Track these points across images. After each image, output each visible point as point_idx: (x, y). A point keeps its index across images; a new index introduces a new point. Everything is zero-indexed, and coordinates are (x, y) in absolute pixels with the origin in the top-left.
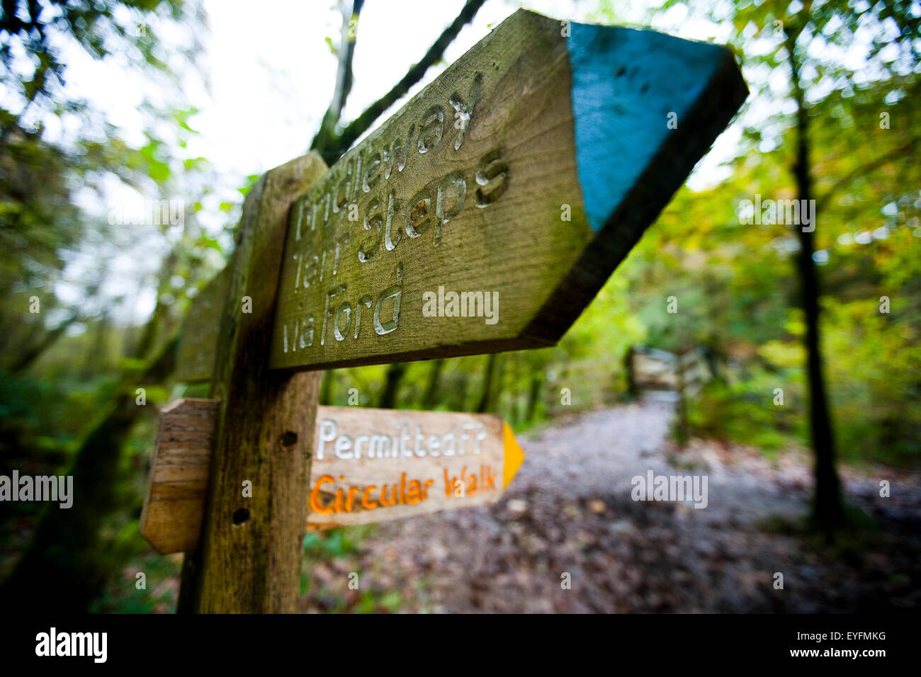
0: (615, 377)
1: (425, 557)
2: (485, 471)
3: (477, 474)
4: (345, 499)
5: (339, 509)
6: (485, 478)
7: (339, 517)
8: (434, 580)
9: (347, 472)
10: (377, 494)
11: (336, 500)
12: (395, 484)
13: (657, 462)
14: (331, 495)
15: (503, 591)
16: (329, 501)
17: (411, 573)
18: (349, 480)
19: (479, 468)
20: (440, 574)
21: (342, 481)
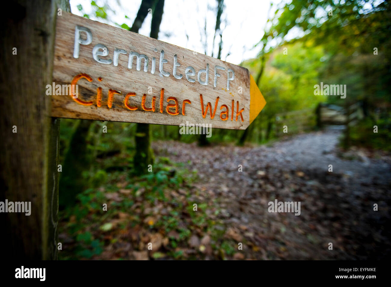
0: (310, 118)
1: (219, 191)
2: (235, 105)
3: (229, 105)
4: (105, 98)
5: (100, 105)
6: (235, 109)
7: (100, 111)
8: (222, 199)
9: (105, 76)
10: (138, 101)
11: (96, 96)
12: (154, 95)
13: (331, 157)
14: (90, 91)
15: (254, 206)
16: (89, 96)
17: (212, 196)
18: (108, 83)
19: (230, 101)
20: (225, 197)
21: (101, 82)
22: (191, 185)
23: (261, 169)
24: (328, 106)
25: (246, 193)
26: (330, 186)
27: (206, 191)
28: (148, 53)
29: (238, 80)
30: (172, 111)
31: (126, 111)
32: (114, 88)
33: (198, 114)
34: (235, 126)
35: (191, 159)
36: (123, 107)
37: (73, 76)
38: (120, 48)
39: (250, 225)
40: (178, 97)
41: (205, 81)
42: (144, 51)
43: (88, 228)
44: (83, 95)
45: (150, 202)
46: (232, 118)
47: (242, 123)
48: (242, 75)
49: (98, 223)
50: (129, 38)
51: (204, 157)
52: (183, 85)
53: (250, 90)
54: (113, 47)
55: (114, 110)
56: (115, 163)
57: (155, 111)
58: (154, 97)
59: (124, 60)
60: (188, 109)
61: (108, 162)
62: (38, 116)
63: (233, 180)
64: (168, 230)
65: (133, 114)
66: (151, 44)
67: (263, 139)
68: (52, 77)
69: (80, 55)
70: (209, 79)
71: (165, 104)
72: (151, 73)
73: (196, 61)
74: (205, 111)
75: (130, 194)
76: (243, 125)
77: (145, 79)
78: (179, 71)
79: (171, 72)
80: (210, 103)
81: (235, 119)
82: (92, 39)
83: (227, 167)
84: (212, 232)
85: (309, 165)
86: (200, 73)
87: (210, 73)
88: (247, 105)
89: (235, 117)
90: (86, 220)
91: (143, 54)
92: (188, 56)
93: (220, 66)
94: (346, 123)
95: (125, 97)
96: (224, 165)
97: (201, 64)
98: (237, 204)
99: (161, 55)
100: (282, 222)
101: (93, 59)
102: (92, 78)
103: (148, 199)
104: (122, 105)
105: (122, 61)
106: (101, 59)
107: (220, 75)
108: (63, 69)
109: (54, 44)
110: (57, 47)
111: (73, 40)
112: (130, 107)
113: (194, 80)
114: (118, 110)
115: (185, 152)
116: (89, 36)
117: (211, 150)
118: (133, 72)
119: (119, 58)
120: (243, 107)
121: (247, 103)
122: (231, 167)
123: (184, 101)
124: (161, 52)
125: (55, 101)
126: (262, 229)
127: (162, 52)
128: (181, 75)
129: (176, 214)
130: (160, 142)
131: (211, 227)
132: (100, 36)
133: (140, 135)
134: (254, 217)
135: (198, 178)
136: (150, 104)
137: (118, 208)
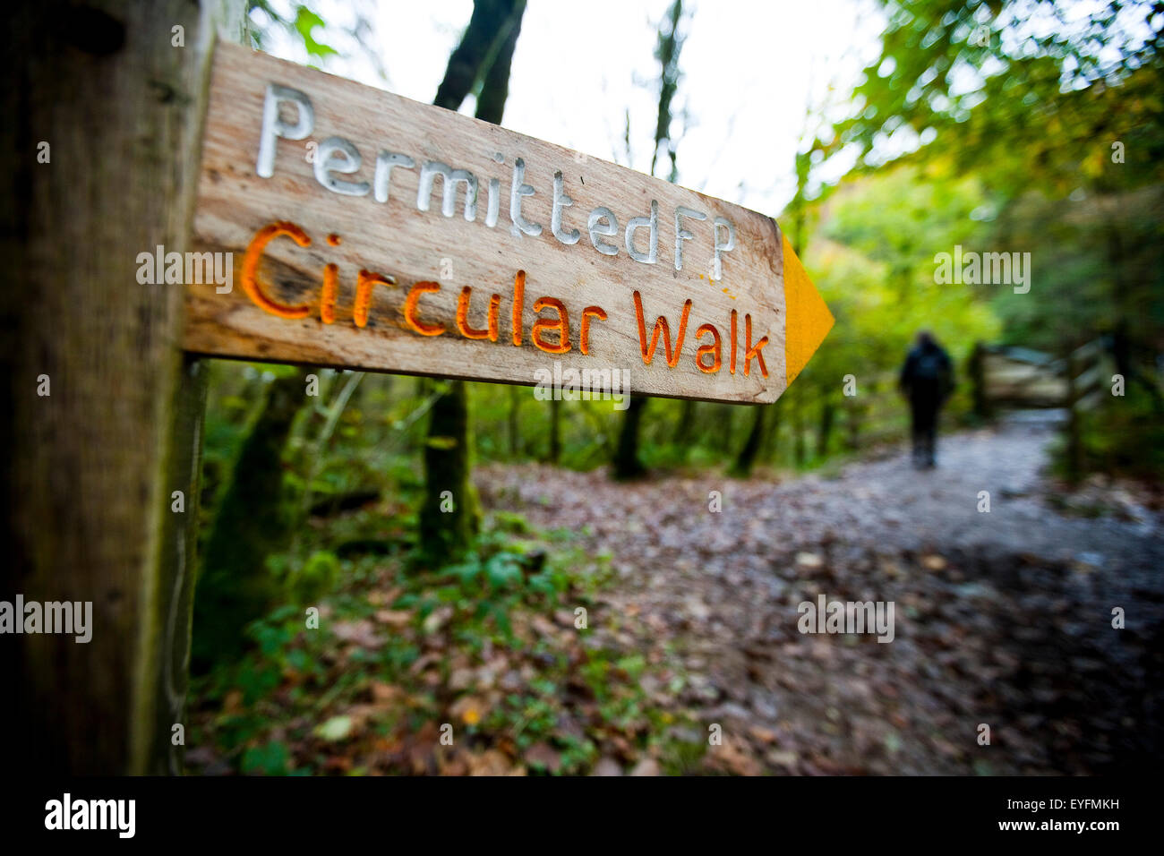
1: (679, 615)
2: (741, 326)
3: (721, 326)
4: (348, 298)
5: (330, 316)
6: (741, 340)
7: (330, 336)
8: (692, 644)
9: (348, 230)
10: (445, 306)
11: (319, 291)
12: (496, 292)
13: (1030, 507)
14: (303, 275)
15: (792, 664)
16: (300, 290)
17: (658, 632)
18: (358, 251)
19: (726, 314)
20: (699, 637)
21: (336, 249)
22: (594, 597)
23: (808, 547)
24: (1003, 350)
25: (767, 623)
26: (1033, 601)
27: (640, 616)
28: (476, 167)
29: (745, 249)
30: (548, 340)
31: (410, 338)
32: (375, 267)
33: (631, 351)
34: (741, 392)
35: (590, 517)
36: (401, 323)
37: (253, 229)
38: (394, 149)
39: (785, 727)
40: (567, 298)
41: (649, 250)
42: (465, 160)
43: (277, 731)
44: (279, 285)
45: (468, 650)
46: (733, 367)
47: (764, 384)
48: (758, 237)
49: (308, 717)
50: (422, 121)
51: (629, 511)
52: (581, 261)
53: (783, 282)
54: (374, 146)
55: (373, 332)
56: (364, 529)
57: (498, 339)
58: (496, 297)
59: (407, 185)
60: (597, 334)
61: (345, 527)
62: (143, 341)
63: (722, 581)
64: (524, 741)
65: (430, 347)
66: (485, 141)
67: (810, 456)
68: (192, 230)
69: (276, 169)
70: (660, 246)
71: (530, 319)
72: (486, 225)
73: (619, 191)
74: (649, 342)
75: (410, 625)
76: (768, 389)
77: (466, 241)
78: (571, 219)
79: (546, 222)
80: (663, 320)
81: (740, 368)
82: (315, 123)
83: (703, 542)
84: (665, 747)
85: (957, 533)
86: (631, 227)
87: (661, 229)
88: (777, 327)
89: (742, 364)
90: (273, 708)
91: (462, 170)
92: (596, 177)
93: (690, 207)
94: (1066, 403)
95: (406, 293)
96: (693, 536)
97: (634, 201)
98: (740, 660)
99: (516, 174)
100: (885, 716)
101: (313, 181)
102: (308, 236)
103: (462, 642)
104: (397, 319)
105: (399, 186)
106: (338, 183)
107: (691, 234)
108: (224, 208)
109: (202, 136)
110: (210, 145)
111: (259, 125)
112: (422, 326)
113: (614, 247)
114: (385, 335)
115: (573, 496)
116: (304, 114)
117: (652, 492)
118: (432, 222)
119: (391, 178)
120: (765, 334)
121: (777, 320)
122: (713, 541)
123: (586, 310)
124: (514, 164)
125: (196, 304)
126: (824, 741)
127: (520, 163)
128: (576, 233)
129: (548, 688)
130: (498, 467)
131: (659, 733)
132: (339, 115)
133: (440, 443)
134: (796, 701)
135: (613, 576)
136: (482, 317)
137: (371, 668)
